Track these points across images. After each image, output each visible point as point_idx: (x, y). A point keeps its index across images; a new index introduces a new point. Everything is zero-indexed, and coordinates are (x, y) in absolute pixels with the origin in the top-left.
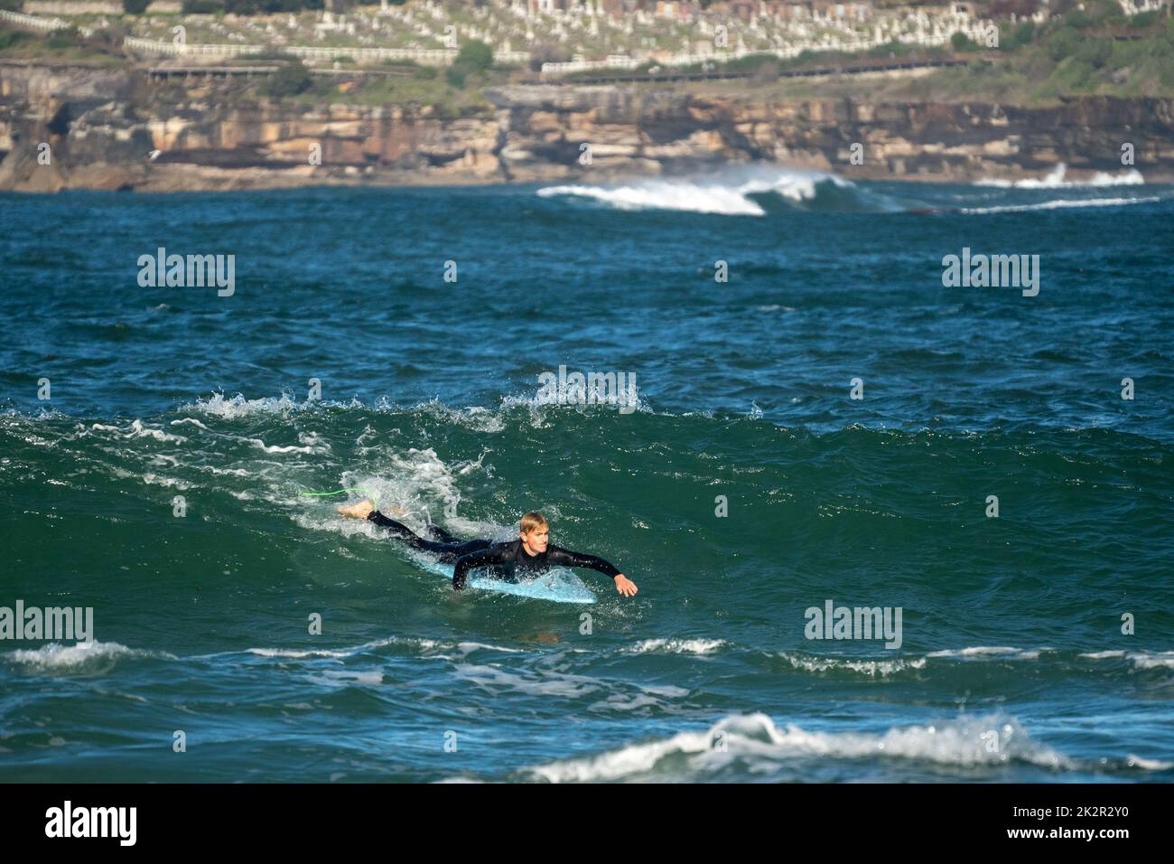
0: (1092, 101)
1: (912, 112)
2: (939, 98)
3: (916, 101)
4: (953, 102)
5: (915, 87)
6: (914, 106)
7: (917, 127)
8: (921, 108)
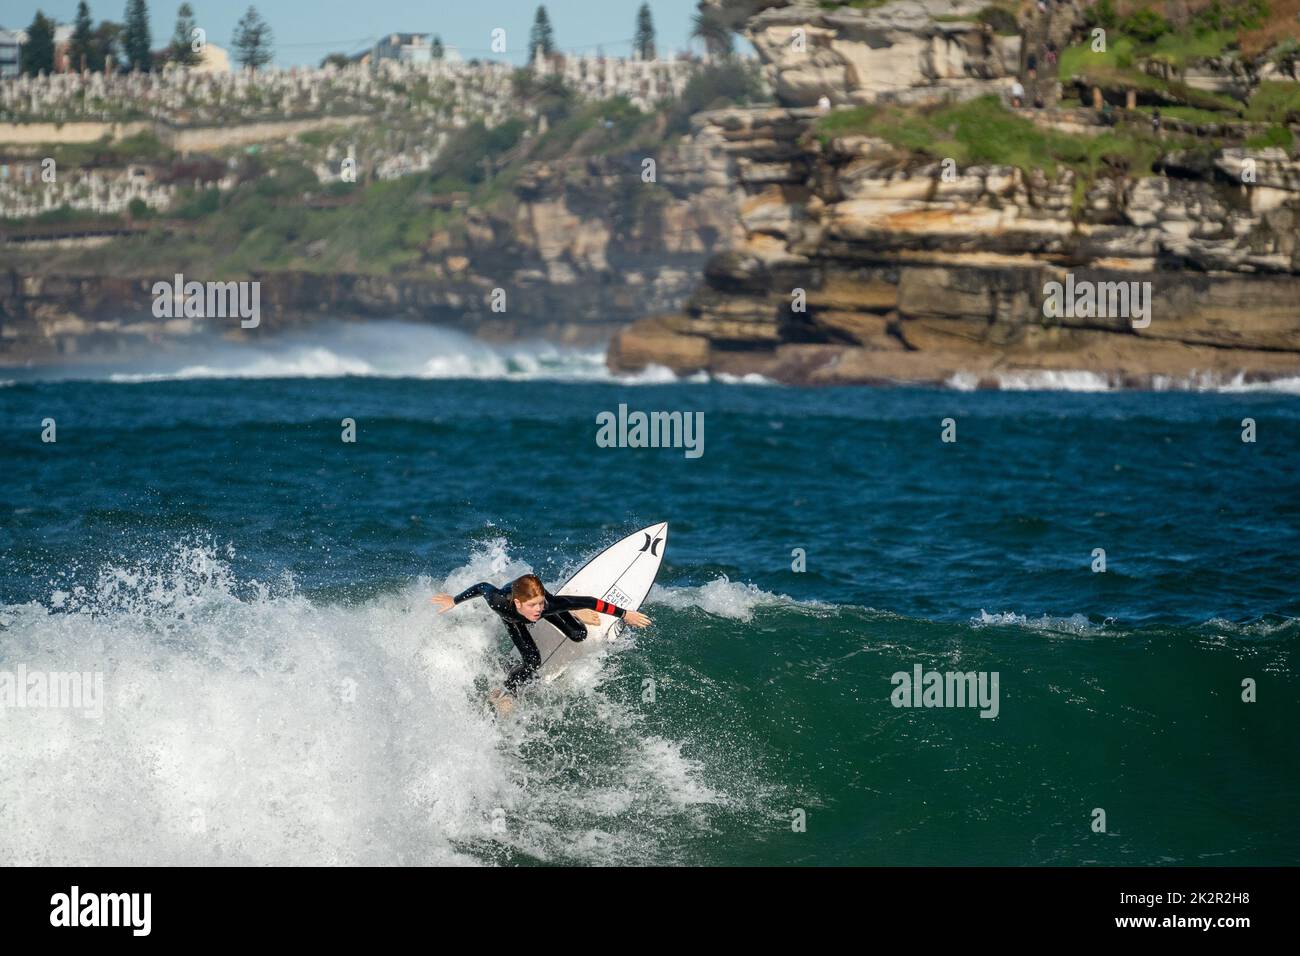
0: (285, 277)
1: (85, 286)
2: (115, 271)
3: (89, 273)
4: (133, 275)
5: (89, 258)
6: (88, 279)
7: (91, 303)
8: (96, 281)
